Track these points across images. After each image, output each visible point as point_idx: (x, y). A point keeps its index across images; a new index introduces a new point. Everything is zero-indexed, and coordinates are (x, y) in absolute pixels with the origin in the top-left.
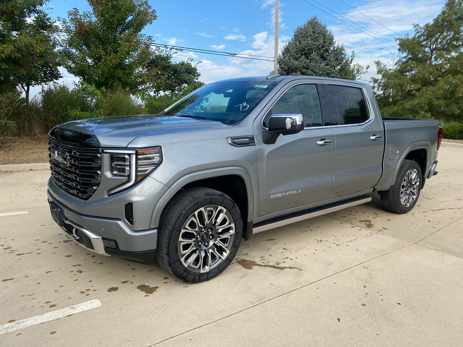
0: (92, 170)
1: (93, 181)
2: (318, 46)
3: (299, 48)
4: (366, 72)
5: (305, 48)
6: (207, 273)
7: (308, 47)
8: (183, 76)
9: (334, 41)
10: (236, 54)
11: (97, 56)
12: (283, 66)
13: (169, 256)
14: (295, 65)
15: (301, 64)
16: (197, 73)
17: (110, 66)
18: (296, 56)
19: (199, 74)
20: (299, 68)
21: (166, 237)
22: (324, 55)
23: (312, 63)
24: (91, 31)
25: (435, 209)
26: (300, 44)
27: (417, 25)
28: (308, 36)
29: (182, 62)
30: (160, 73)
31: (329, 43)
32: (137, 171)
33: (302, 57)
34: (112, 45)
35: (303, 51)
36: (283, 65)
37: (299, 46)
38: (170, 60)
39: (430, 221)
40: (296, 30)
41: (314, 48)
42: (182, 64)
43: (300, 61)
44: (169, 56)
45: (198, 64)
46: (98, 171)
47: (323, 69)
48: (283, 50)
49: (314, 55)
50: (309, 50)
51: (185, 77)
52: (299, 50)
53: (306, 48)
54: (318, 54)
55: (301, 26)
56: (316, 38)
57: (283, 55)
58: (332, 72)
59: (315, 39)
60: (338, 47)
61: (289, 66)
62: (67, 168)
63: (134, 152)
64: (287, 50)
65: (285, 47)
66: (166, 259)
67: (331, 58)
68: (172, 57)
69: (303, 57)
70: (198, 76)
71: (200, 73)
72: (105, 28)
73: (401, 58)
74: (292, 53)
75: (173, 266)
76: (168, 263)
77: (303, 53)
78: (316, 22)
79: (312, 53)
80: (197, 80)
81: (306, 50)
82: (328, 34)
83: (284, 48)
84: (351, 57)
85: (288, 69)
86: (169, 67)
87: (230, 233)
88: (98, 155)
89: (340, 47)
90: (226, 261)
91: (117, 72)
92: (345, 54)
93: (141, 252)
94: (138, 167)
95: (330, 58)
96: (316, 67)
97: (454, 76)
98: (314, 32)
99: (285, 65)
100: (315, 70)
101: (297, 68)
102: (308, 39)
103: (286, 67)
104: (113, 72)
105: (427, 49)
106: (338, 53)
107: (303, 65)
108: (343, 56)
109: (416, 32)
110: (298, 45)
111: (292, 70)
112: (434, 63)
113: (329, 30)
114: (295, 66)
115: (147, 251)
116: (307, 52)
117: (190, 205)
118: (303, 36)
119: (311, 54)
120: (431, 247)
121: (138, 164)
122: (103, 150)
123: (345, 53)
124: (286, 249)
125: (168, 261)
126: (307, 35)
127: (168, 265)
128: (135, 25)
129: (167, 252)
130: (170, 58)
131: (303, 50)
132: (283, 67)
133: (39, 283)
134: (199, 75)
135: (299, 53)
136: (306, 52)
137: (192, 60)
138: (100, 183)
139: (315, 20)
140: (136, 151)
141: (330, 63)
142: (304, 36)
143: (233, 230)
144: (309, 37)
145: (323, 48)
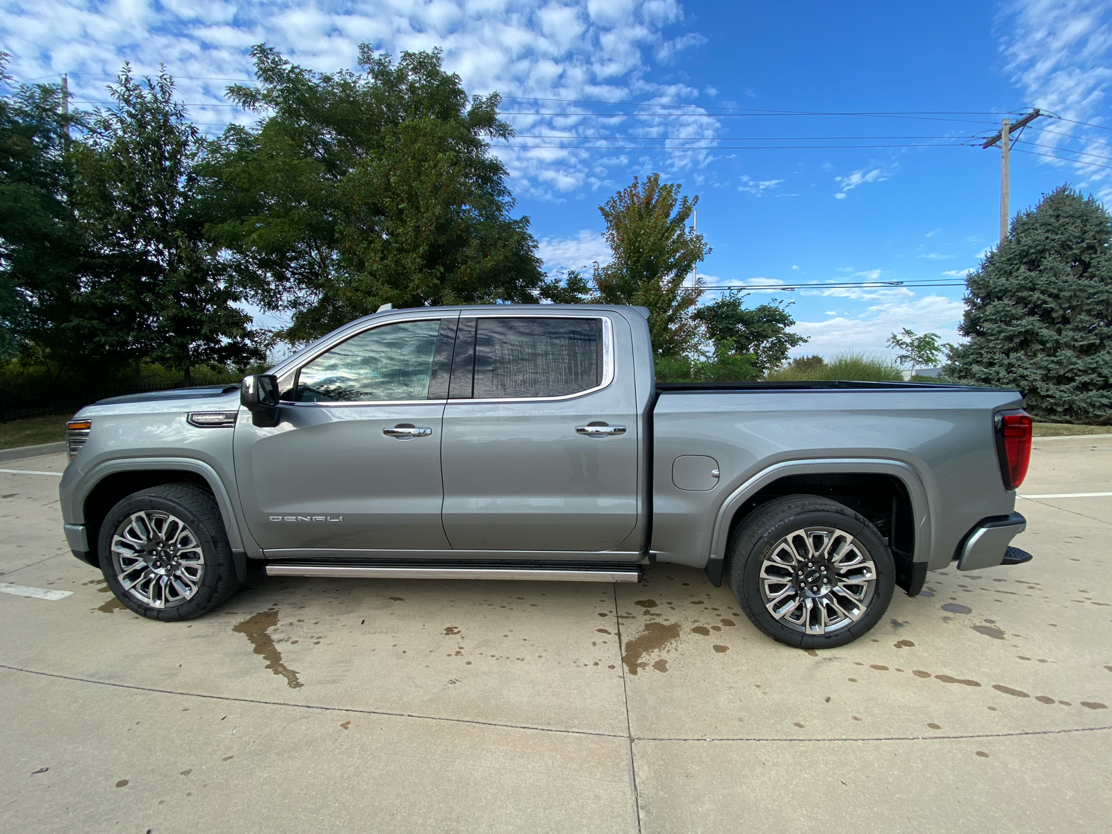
2: (1064, 242)
3: (1016, 252)
5: (1028, 251)
7: (1037, 248)
15: (1017, 282)
18: (1008, 269)
20: (1013, 291)
22: (1083, 258)
23: (1045, 276)
37: (1016, 249)
40: (1016, 218)
41: (1053, 247)
43: (1017, 277)
48: (984, 262)
49: (1052, 261)
50: (1038, 252)
52: (1016, 255)
53: (1032, 251)
57: (984, 270)
78: (1067, 196)
98: (1058, 217)
131: (1023, 255)
139: (1065, 191)
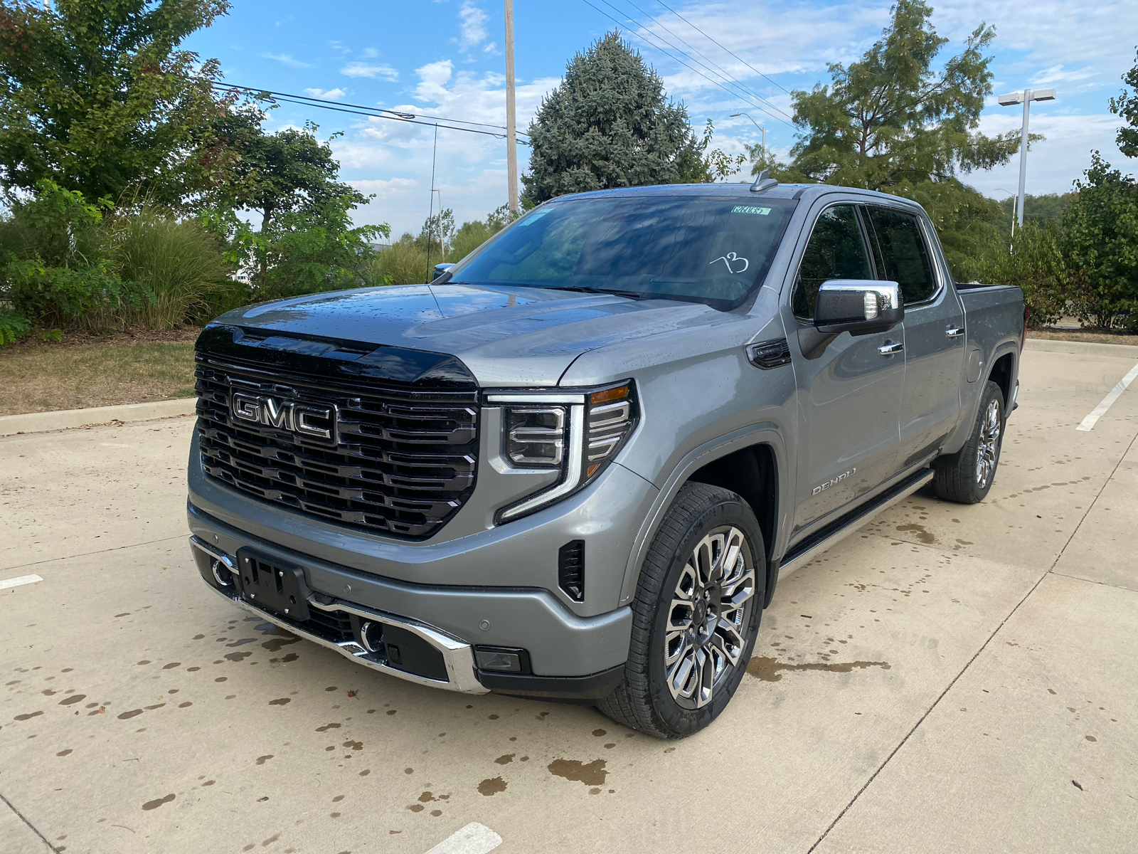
0: (445, 453)
1: (449, 484)
2: (626, 104)
3: (583, 107)
4: (738, 170)
5: (596, 109)
6: (710, 705)
7: (605, 107)
8: (297, 170)
9: (662, 93)
10: (413, 116)
11: (59, 107)
12: (547, 151)
13: (648, 677)
14: (577, 148)
15: (592, 146)
16: (329, 161)
17: (110, 139)
18: (577, 127)
19: (336, 163)
20: (586, 157)
21: (643, 626)
22: (642, 127)
23: (616, 144)
24: (40, 36)
25: (1030, 487)
26: (585, 97)
27: (837, 65)
28: (604, 78)
29: (289, 132)
30: (240, 159)
31: (654, 98)
32: (586, 451)
33: (591, 130)
34: (104, 78)
35: (592, 116)
36: (546, 149)
37: (582, 103)
38: (259, 124)
39: (1040, 517)
40: (570, 61)
41: (618, 108)
42: (290, 138)
43: (587, 140)
44: (255, 116)
45: (333, 138)
46: (465, 457)
47: (644, 161)
48: (542, 111)
49: (619, 125)
50: (606, 112)
51: (304, 173)
52: (583, 112)
53: (600, 109)
54: (628, 124)
55: (582, 53)
56: (622, 83)
57: (542, 122)
58: (664, 168)
59: (621, 87)
60: (669, 108)
61: (561, 150)
62: (335, 449)
63: (581, 399)
64: (552, 111)
65: (545, 102)
66: (640, 683)
67: (658, 136)
68: (264, 117)
69: (594, 131)
70: (333, 169)
71: (339, 162)
72: (84, 29)
73: (801, 139)
74: (567, 119)
75: (655, 700)
76: (644, 693)
77: (592, 120)
78: (619, 46)
79: (615, 120)
80: (334, 180)
81: (601, 112)
82: (648, 75)
83: (543, 105)
84: (705, 133)
85: (559, 159)
86: (260, 143)
87: (746, 594)
88: (468, 410)
89: (675, 107)
90: (739, 669)
91: (126, 154)
92: (688, 126)
93: (597, 673)
94: (590, 439)
95: (656, 134)
96: (627, 155)
97: (914, 183)
98: (615, 70)
99: (551, 148)
100: (623, 162)
101: (581, 155)
102: (602, 85)
103: (555, 153)
104: (114, 154)
105: (854, 121)
106: (673, 124)
107: (595, 150)
108: (684, 130)
109: (835, 81)
110: (581, 99)
111: (567, 161)
112: (870, 154)
113: (649, 66)
114: (577, 151)
115: (609, 669)
116: (603, 119)
117: (688, 534)
118: (590, 79)
119: (612, 124)
120: (1086, 579)
121: (591, 431)
122: (486, 396)
123: (687, 122)
124: (811, 617)
125: (645, 690)
126: (601, 77)
127: (643, 700)
128: (171, 26)
129: (645, 665)
130: (259, 119)
131: (592, 112)
132: (547, 153)
133: (266, 798)
134: (336, 167)
135: (582, 120)
136: (599, 119)
137: (314, 129)
138: (471, 490)
139: (615, 40)
140: (587, 397)
141: (657, 146)
142: (593, 78)
143: (751, 586)
144: (606, 81)
145: (640, 111)
